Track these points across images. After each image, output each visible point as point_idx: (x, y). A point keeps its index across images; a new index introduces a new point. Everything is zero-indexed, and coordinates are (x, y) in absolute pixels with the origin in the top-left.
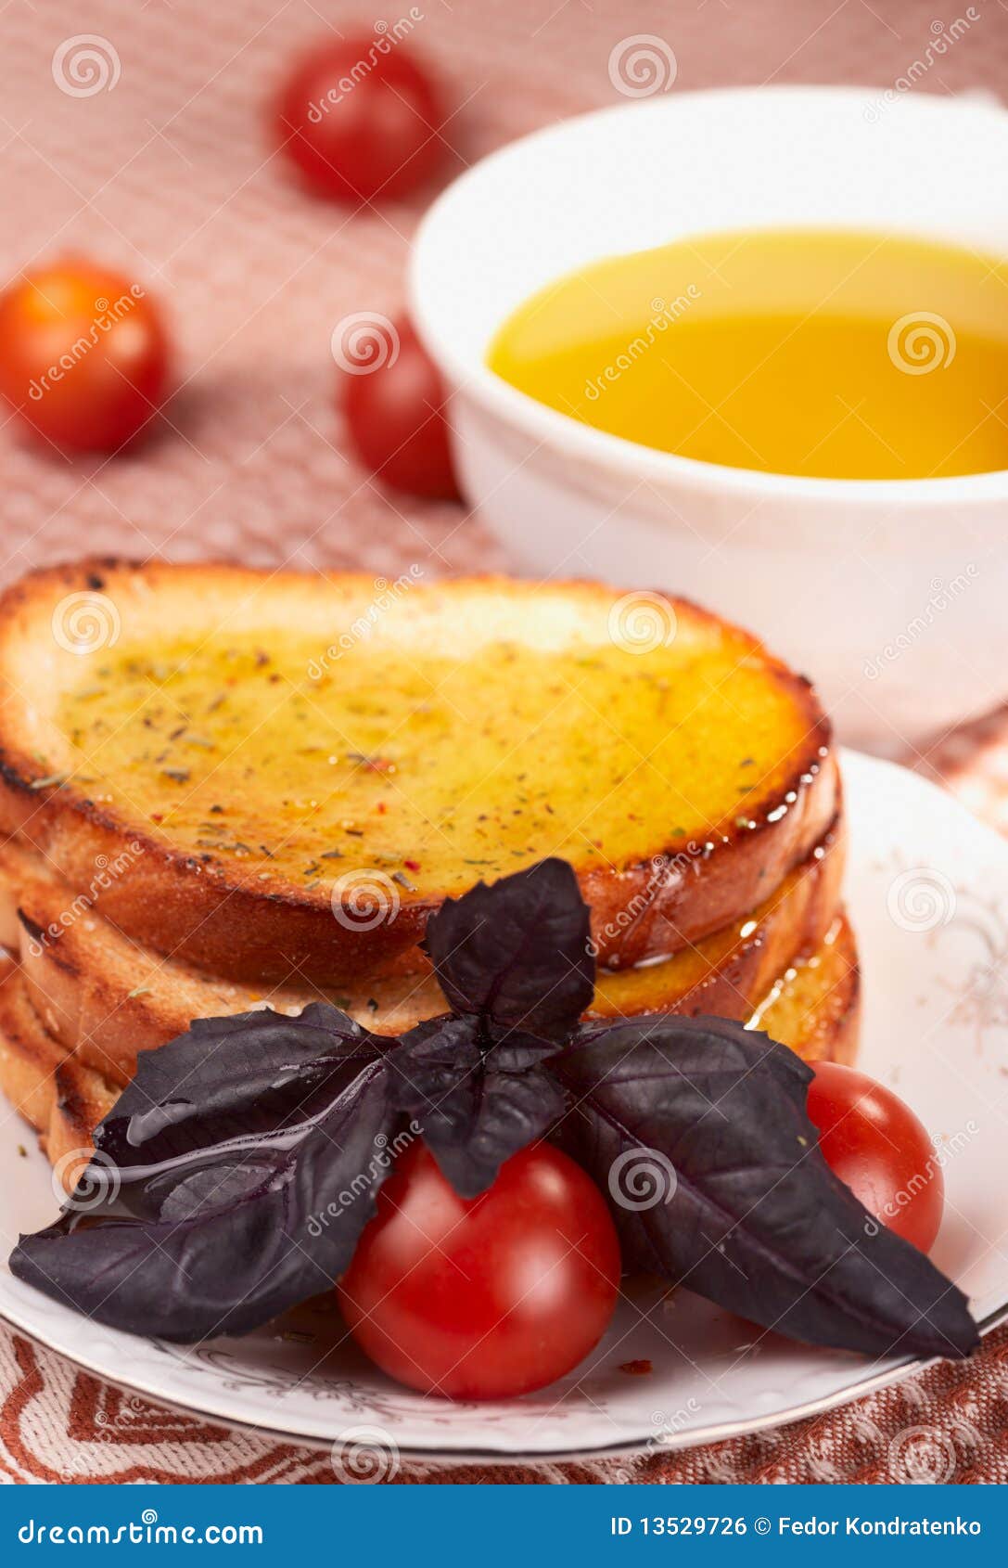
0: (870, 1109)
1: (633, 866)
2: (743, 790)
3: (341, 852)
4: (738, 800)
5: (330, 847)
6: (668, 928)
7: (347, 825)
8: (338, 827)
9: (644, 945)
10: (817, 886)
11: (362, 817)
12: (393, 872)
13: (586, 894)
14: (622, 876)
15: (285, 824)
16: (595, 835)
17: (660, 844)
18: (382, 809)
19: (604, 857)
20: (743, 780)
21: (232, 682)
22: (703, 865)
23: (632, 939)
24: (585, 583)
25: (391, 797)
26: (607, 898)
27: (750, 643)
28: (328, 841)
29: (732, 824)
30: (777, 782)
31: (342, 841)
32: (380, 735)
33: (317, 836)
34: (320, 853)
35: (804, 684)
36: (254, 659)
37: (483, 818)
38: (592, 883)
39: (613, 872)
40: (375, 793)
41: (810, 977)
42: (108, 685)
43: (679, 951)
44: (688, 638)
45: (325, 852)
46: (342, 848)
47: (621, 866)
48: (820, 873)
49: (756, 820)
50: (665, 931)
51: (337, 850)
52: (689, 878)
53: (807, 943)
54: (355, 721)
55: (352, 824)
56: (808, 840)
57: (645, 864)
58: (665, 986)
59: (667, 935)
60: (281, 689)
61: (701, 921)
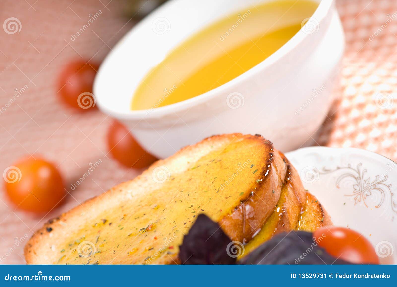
0: (339, 235)
1: (233, 210)
2: (254, 173)
3: (150, 256)
4: (254, 175)
5: (146, 257)
6: (255, 222)
7: (147, 248)
8: (146, 250)
9: (251, 231)
10: (293, 189)
11: (151, 244)
12: (166, 253)
13: (225, 226)
14: (232, 215)
15: (131, 258)
16: (219, 209)
17: (238, 200)
18: (155, 238)
19: (224, 213)
20: (253, 170)
21: (99, 232)
22: (253, 198)
23: (246, 231)
24: (184, 149)
25: (157, 234)
26: (232, 224)
27: (237, 135)
28: (144, 255)
29: (256, 183)
30: (263, 165)
31: (149, 253)
32: (147, 220)
33: (141, 256)
34: (144, 260)
35: (258, 136)
36: (102, 222)
37: (185, 223)
38: (225, 222)
39: (228, 215)
40: (151, 236)
41: (307, 215)
42: (64, 254)
43: (262, 227)
44: (219, 145)
45: (145, 259)
46: (149, 255)
47: (230, 212)
48: (292, 184)
49: (262, 178)
50: (254, 224)
51: (148, 256)
52: (251, 204)
53: (301, 206)
54: (138, 220)
55: (149, 247)
56: (283, 177)
57: (236, 208)
58: (263, 239)
59: (255, 224)
60: (114, 225)
61: (263, 215)
